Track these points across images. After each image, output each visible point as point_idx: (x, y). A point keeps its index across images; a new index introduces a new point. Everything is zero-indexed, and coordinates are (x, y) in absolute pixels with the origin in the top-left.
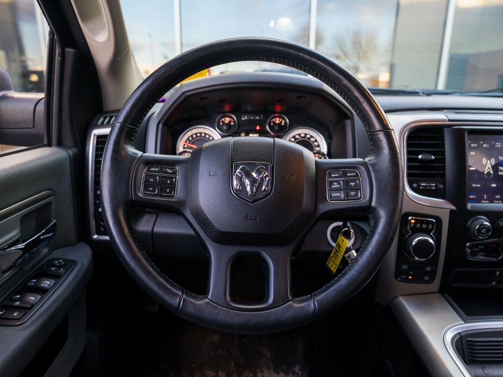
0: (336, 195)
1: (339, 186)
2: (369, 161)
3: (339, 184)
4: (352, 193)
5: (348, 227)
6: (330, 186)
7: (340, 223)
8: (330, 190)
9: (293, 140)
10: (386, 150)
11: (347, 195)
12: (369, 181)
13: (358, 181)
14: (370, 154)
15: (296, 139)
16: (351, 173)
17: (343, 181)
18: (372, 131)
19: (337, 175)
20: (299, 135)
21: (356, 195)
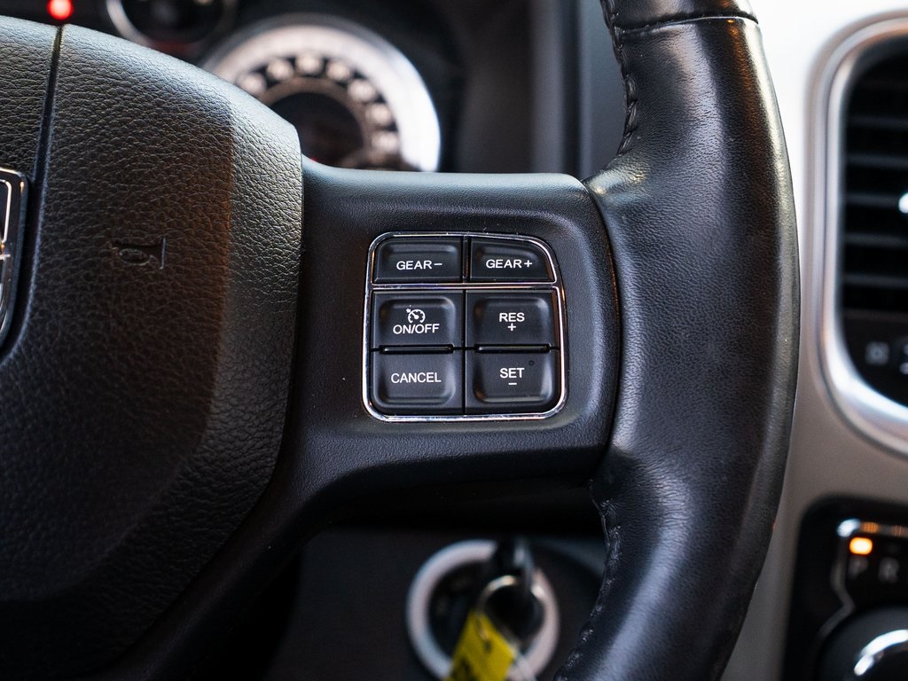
0: (415, 378)
1: (435, 327)
2: (615, 189)
3: (435, 315)
4: (507, 373)
5: (517, 572)
6: (385, 326)
7: (479, 550)
8: (380, 350)
9: (255, 84)
10: (709, 132)
11: (477, 383)
12: (604, 303)
13: (543, 305)
14: (621, 152)
15: (271, 82)
16: (505, 257)
17: (461, 299)
18: (637, 15)
19: (428, 264)
20: (292, 61)
21: (530, 383)
